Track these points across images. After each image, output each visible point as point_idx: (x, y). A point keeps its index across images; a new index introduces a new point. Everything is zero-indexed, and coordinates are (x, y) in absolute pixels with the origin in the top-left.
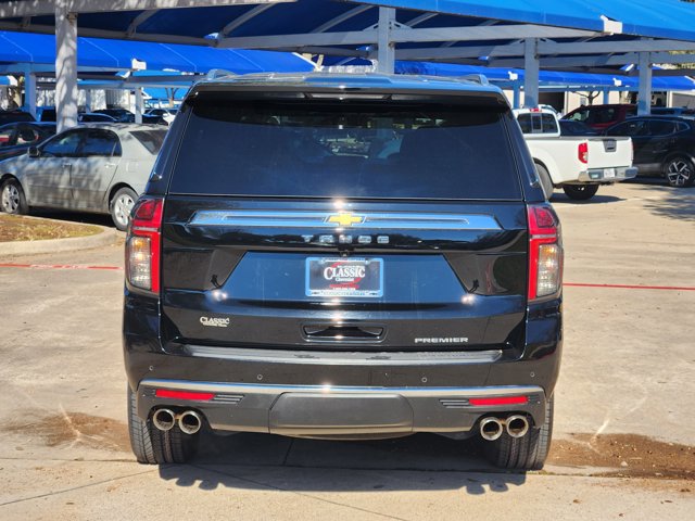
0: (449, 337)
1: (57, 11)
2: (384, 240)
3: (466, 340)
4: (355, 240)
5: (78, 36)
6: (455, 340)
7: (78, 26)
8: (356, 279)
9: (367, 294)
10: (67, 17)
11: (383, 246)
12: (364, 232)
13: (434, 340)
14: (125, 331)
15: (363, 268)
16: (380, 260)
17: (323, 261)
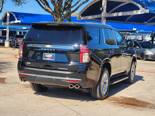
0: (64, 68)
1: (102, 17)
2: (54, 50)
3: (67, 69)
4: (52, 50)
5: (106, 22)
6: (65, 69)
7: (106, 20)
8: (50, 57)
9: (52, 60)
10: (104, 18)
11: (54, 51)
12: (51, 48)
13: (62, 69)
14: (18, 64)
15: (52, 55)
16: (54, 54)
17: (46, 53)
